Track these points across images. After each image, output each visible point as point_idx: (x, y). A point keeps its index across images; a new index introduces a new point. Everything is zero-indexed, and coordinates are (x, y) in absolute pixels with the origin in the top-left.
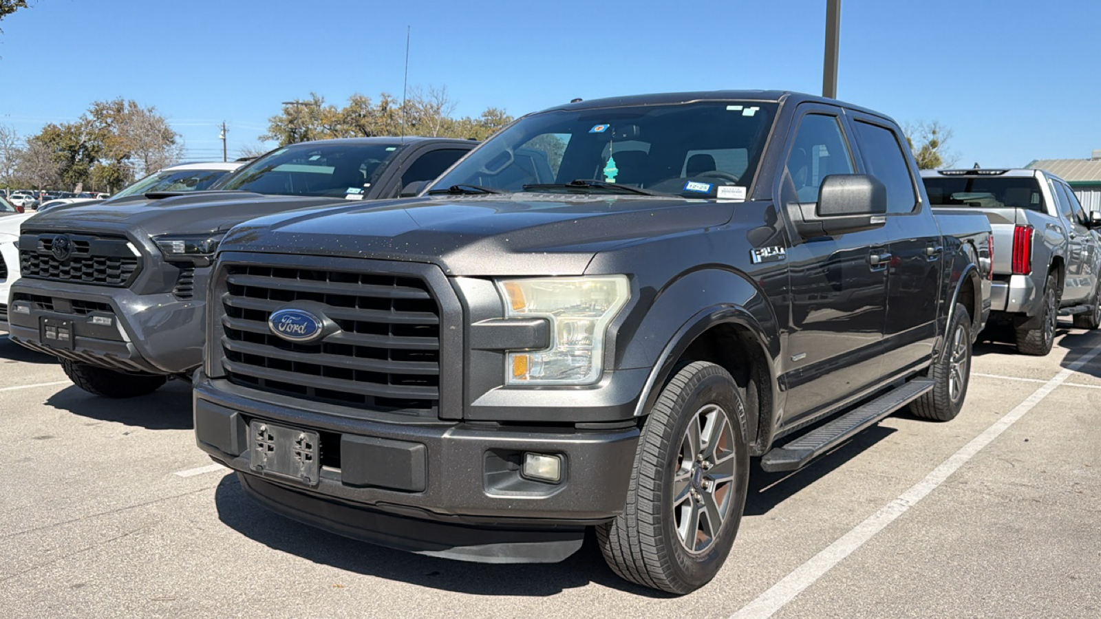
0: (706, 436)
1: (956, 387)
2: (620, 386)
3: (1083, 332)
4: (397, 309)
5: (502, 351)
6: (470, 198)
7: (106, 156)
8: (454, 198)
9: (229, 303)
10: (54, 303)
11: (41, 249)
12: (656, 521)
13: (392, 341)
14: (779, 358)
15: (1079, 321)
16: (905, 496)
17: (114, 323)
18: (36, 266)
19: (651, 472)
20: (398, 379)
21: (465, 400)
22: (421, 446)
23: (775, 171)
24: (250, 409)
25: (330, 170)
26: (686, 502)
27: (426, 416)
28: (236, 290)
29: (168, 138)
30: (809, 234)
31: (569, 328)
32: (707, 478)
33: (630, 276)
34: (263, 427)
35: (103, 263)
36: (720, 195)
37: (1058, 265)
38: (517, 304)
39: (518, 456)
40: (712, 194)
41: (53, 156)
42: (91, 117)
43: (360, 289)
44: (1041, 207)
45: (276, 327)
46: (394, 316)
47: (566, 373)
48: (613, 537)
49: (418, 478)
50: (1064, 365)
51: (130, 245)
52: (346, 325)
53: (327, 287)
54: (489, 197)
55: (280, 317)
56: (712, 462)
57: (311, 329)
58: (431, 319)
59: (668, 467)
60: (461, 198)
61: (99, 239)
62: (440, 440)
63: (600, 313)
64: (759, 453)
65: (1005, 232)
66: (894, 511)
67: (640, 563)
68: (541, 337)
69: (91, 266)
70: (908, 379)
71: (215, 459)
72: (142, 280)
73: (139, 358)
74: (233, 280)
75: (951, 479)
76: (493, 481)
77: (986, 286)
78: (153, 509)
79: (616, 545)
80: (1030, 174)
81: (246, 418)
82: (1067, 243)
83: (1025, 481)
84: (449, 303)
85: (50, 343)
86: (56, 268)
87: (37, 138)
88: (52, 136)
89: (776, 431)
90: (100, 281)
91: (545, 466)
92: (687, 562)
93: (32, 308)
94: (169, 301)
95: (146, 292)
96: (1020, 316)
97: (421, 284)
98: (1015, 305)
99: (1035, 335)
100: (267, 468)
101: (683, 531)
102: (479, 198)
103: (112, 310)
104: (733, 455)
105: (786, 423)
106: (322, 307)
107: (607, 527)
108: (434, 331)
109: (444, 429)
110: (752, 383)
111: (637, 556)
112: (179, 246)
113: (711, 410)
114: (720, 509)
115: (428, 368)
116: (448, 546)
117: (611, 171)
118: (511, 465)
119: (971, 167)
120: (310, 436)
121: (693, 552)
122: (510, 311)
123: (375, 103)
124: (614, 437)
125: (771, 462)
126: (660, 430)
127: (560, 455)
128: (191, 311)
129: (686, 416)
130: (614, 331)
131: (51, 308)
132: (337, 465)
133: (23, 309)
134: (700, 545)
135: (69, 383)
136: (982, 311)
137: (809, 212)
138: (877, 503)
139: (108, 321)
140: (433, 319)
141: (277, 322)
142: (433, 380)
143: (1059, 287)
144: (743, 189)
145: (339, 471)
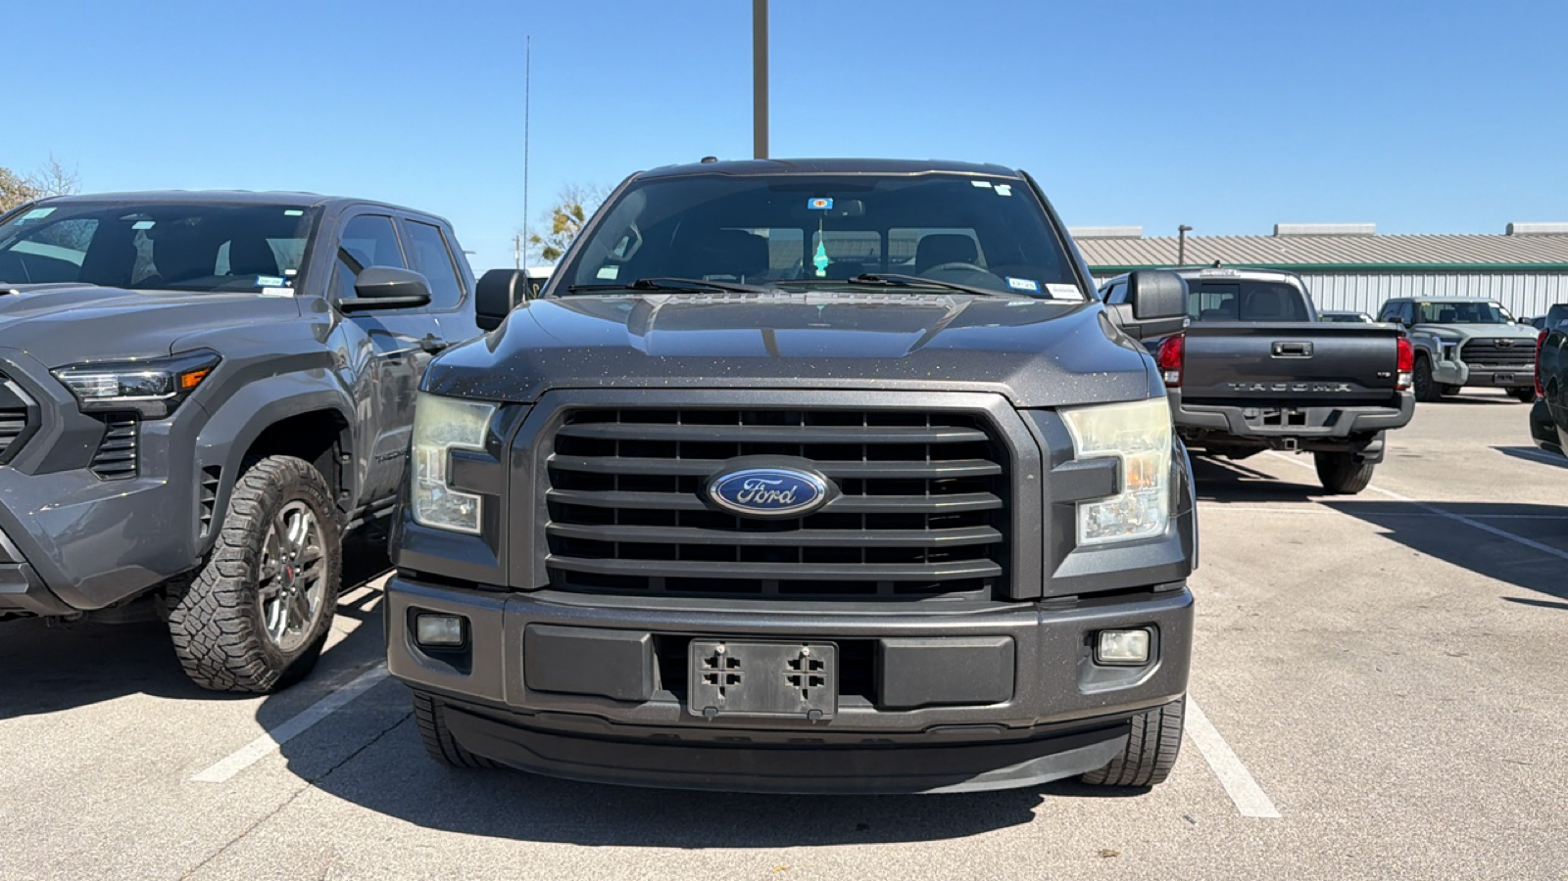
5: (1072, 504)
21: (1044, 572)
22: (1008, 639)
24: (686, 625)
34: (717, 648)
36: (1054, 294)
39: (1092, 637)
45: (730, 498)
51: (10, 385)
52: (849, 486)
53: (804, 433)
55: (739, 481)
57: (804, 494)
58: (991, 467)
84: (1025, 444)
91: (1129, 644)
97: (969, 422)
100: (727, 708)
108: (1001, 484)
112: (110, 385)
117: (821, 261)
120: (819, 650)
122: (1081, 450)
127: (1149, 629)
137: (1127, 314)
140: (994, 468)
141: (731, 491)
142: (1002, 550)
144: (1074, 288)
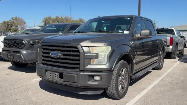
0: (123, 73)
1: (161, 65)
2: (110, 65)
3: (181, 55)
4: (72, 52)
5: (90, 59)
6: (82, 33)
7: (14, 26)
8: (79, 33)
9: (43, 51)
10: (10, 51)
11: (8, 42)
12: (116, 87)
13: (71, 57)
14: (135, 60)
15: (180, 53)
16: (154, 83)
17: (20, 55)
18: (7, 45)
19: (115, 79)
20: (72, 64)
21: (84, 67)
22: (77, 75)
23: (133, 29)
24: (47, 69)
25: (55, 29)
26: (120, 84)
27: (77, 70)
28: (44, 49)
29: (25, 23)
30: (139, 39)
31: (101, 55)
32: (123, 80)
33: (111, 46)
34: (49, 72)
35: (18, 45)
36: (124, 33)
37: (177, 44)
38: (93, 51)
39: (93, 76)
40: (123, 32)
41: (4, 26)
42: (11, 20)
43: (66, 49)
44: (174, 34)
45: (51, 55)
46: (72, 53)
47: (101, 62)
48: (108, 90)
49: (76, 81)
50: (178, 61)
51: (23, 41)
52: (63, 55)
53: (60, 48)
54: (85, 33)
55: (52, 53)
56: (124, 77)
57: (57, 55)
58: (78, 54)
59: (118, 78)
60: (80, 33)
61: (18, 41)
62: (80, 74)
63: (106, 52)
64: (131, 75)
65: (169, 38)
66: (153, 85)
67: (113, 94)
68: (97, 56)
69: (16, 45)
70: (154, 63)
71: (40, 78)
72: (25, 48)
73: (25, 61)
74: (44, 47)
75: (162, 80)
76: (89, 81)
77: (166, 47)
78: (29, 86)
79: (109, 91)
80: (172, 29)
81: (46, 71)
82: (179, 40)
83: (174, 80)
84: (81, 51)
85: (9, 58)
86: (10, 45)
87: (2, 23)
88: (4, 23)
89: (134, 72)
90: (18, 48)
91: (97, 78)
92: (121, 94)
93: (6, 52)
94: (30, 51)
95: (26, 49)
96: (171, 52)
97: (76, 48)
98: (170, 51)
99: (173, 56)
100: (50, 79)
101: (120, 89)
102: (84, 33)
103: (20, 52)
104: (127, 76)
105: (135, 71)
106: (59, 52)
107: (107, 88)
108: (79, 56)
109: (81, 72)
110: (130, 64)
111: (112, 93)
112: (31, 42)
113: (124, 69)
114: (125, 85)
115: (78, 62)
116: (81, 92)
117: (105, 29)
118: (92, 78)
119: (162, 28)
120: (58, 74)
121: (121, 92)
122: (92, 52)
123: (60, 17)
124: (109, 73)
125: (133, 77)
126: (116, 72)
127: (100, 76)
128: (33, 53)
129: (120, 70)
130: (109, 55)
131: (9, 52)
132: (62, 78)
133: (4, 52)
134: (122, 91)
135: (11, 65)
136: (165, 52)
137: (139, 35)
138: (150, 84)
139: (19, 54)
140: (79, 54)
141: (52, 54)
142: (79, 64)
143: (177, 47)
144: (128, 32)
145: (62, 79)
